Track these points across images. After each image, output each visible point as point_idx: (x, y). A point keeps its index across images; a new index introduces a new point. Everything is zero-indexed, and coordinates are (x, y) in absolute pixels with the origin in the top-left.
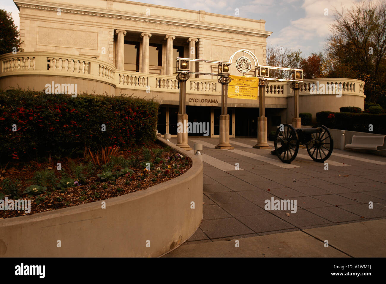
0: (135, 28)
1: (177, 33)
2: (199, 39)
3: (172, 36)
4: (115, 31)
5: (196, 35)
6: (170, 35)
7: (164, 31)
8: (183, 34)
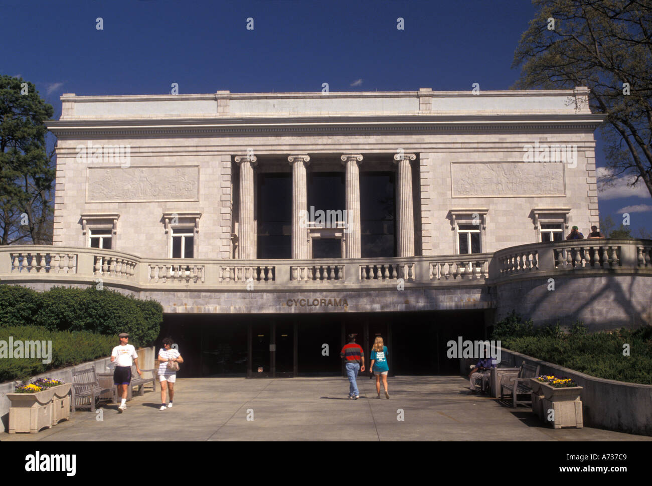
0: (274, 148)
1: (367, 147)
4: (233, 157)
5: (411, 146)
6: (351, 154)
8: (380, 146)
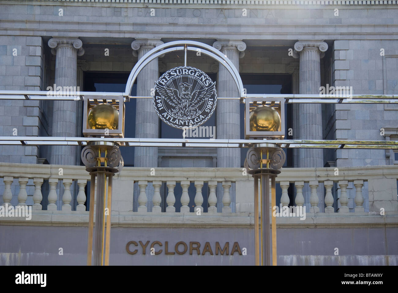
2: (331, 44)
3: (234, 43)
4: (45, 40)
5: (320, 30)
6: (229, 41)
7: (208, 29)
